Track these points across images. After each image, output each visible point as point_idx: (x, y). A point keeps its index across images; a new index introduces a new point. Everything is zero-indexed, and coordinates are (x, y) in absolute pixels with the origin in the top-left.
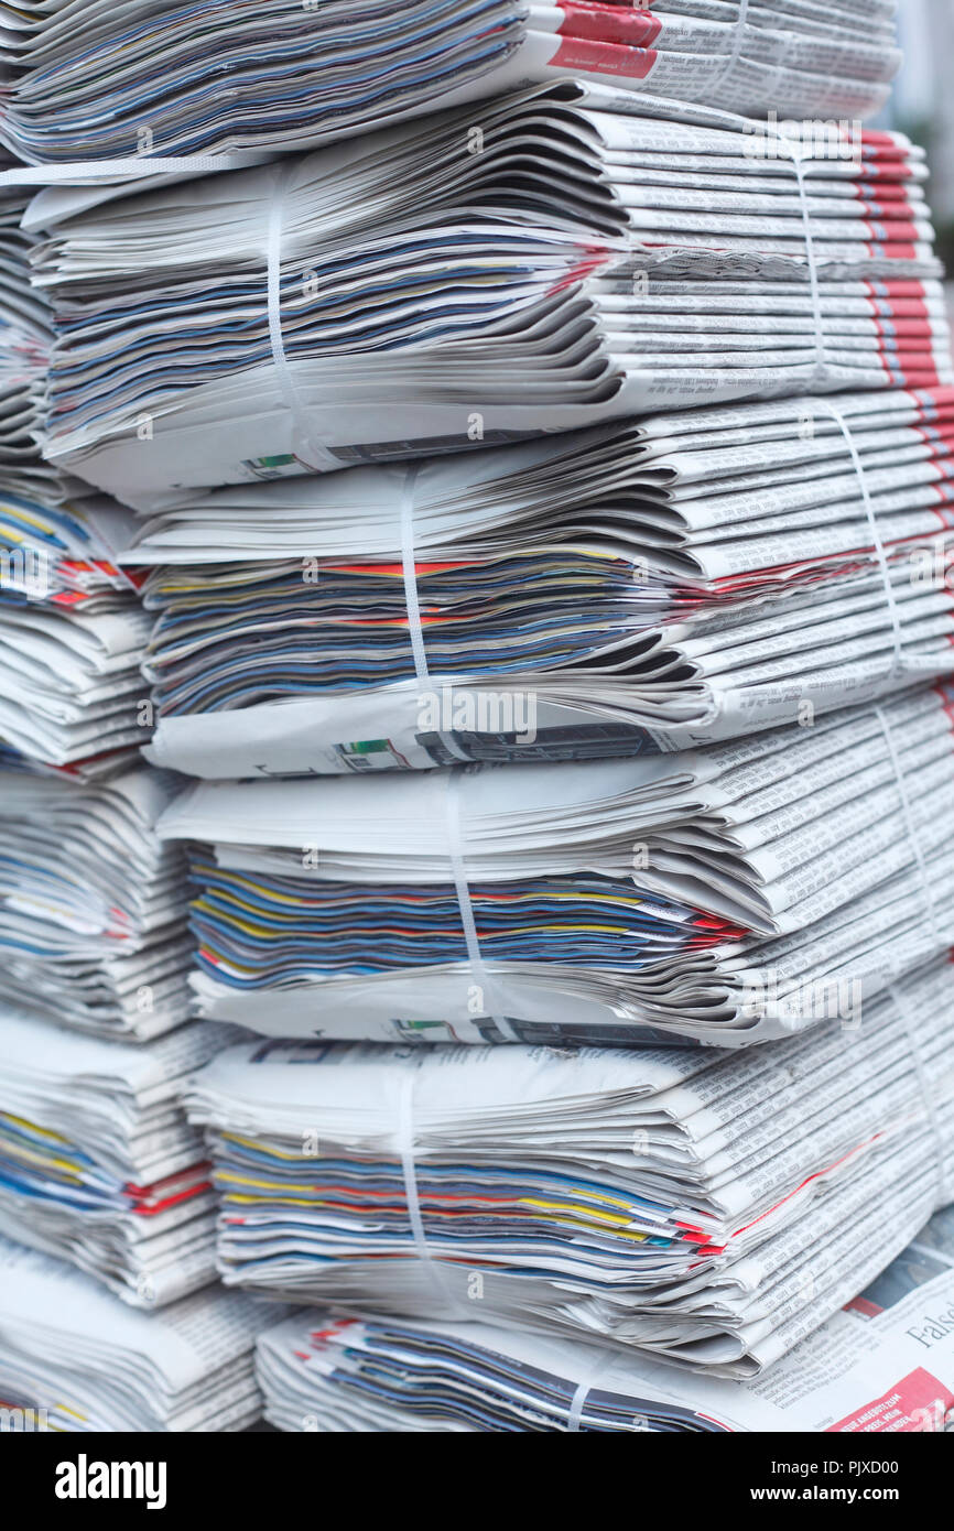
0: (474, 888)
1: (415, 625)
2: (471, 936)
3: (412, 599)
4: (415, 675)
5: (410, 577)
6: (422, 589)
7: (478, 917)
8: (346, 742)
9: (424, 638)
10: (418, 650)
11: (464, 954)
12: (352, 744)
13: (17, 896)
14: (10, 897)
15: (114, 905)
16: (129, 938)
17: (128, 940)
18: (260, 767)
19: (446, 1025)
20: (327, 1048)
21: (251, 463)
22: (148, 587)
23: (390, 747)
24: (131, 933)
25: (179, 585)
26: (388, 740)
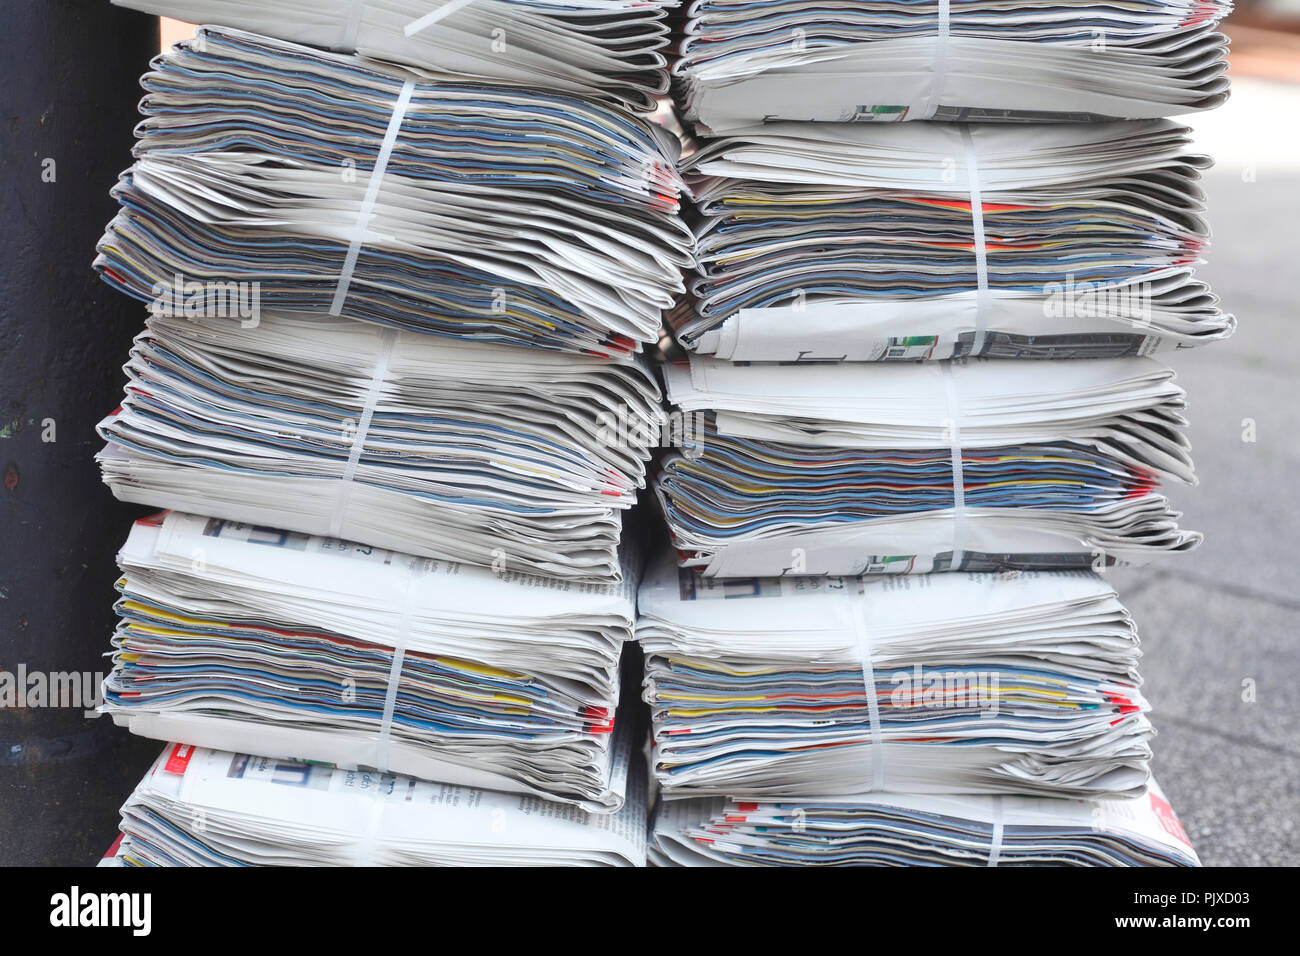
0: (967, 453)
1: (980, 250)
2: (959, 488)
3: (979, 230)
4: (976, 288)
5: (977, 213)
6: (987, 223)
7: (967, 474)
8: (900, 337)
9: (987, 260)
10: (982, 269)
11: (950, 503)
12: (905, 339)
13: (495, 460)
14: (489, 461)
15: (610, 467)
16: (623, 495)
17: (622, 497)
18: (802, 353)
19: (912, 558)
20: (755, 584)
21: (864, 107)
22: (708, 196)
23: (933, 342)
24: (624, 491)
25: (744, 198)
26: (937, 337)
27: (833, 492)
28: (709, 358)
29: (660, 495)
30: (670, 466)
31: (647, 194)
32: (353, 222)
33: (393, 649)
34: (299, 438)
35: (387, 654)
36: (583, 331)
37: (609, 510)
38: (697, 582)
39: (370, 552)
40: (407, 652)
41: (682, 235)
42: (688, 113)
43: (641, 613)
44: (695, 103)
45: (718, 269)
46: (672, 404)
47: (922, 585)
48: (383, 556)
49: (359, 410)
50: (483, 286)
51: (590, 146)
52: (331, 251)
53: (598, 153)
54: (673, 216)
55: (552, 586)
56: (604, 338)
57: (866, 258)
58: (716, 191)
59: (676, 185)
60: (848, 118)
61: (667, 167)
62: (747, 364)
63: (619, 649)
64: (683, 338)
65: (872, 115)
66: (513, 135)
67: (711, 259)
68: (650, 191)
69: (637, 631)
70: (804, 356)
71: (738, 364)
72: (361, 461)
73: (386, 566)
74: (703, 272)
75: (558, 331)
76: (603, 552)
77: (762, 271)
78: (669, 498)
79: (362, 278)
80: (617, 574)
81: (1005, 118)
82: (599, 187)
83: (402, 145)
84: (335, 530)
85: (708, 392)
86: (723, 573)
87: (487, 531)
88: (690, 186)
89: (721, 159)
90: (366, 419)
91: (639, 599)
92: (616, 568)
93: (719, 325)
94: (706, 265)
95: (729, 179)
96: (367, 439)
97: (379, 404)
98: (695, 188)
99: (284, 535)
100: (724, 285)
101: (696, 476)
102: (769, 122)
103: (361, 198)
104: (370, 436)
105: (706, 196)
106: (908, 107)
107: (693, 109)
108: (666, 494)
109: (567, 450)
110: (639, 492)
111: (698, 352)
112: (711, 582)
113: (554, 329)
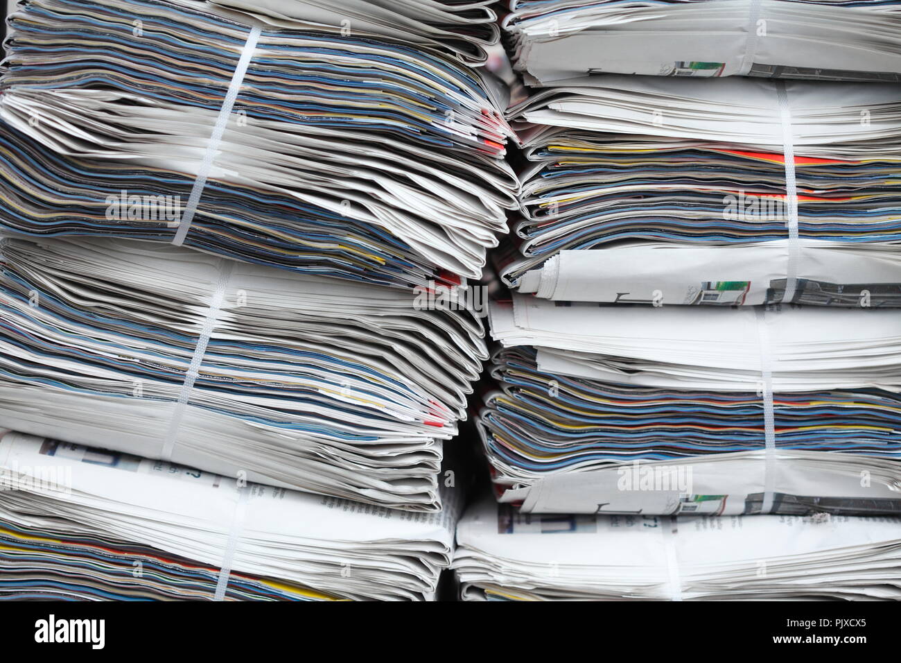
0: (778, 396)
2: (770, 431)
3: (791, 181)
4: (787, 237)
5: (790, 165)
6: (799, 175)
7: (778, 417)
8: (714, 282)
9: (798, 211)
11: (761, 444)
12: (719, 283)
13: (323, 388)
14: (318, 389)
15: (433, 399)
16: (445, 426)
17: (444, 428)
18: (620, 295)
19: (723, 498)
20: (572, 520)
21: (682, 64)
22: (534, 142)
23: (746, 287)
24: (446, 422)
25: (567, 145)
26: (750, 282)
27: (648, 431)
28: (531, 297)
29: (481, 429)
30: (491, 401)
31: (475, 139)
32: (199, 158)
33: (219, 569)
34: (138, 361)
35: (212, 573)
36: (411, 267)
37: (431, 440)
38: (515, 518)
39: (199, 476)
40: (233, 572)
41: (508, 179)
42: (517, 63)
43: (459, 543)
44: (523, 57)
45: (543, 212)
46: (494, 340)
47: (734, 526)
48: (211, 480)
49: (197, 336)
50: (319, 221)
51: (423, 93)
52: (176, 184)
53: (430, 99)
54: (500, 160)
55: (374, 513)
56: (431, 274)
57: (683, 205)
58: (540, 139)
59: (504, 131)
60: (668, 73)
61: (495, 114)
62: (567, 304)
63: (437, 575)
64: (507, 277)
65: (690, 70)
66: (351, 81)
67: (535, 202)
68: (479, 136)
69: (455, 560)
70: (621, 298)
71: (560, 304)
72: (196, 385)
73: (215, 489)
74: (527, 214)
75: (388, 265)
76: (424, 481)
77: (583, 215)
78: (489, 432)
79: (206, 211)
80: (436, 503)
81: (817, 76)
82: (431, 132)
83: (248, 87)
84: (167, 454)
85: (529, 330)
86: (538, 509)
87: (314, 456)
88: (516, 133)
89: (546, 108)
90: (202, 345)
91: (458, 531)
92: (436, 498)
93: (541, 265)
94: (530, 208)
95: (554, 127)
96: (202, 364)
97: (216, 331)
98: (522, 135)
99: (117, 456)
100: (547, 227)
101: (516, 411)
102: (593, 75)
103: (208, 135)
104: (205, 362)
105: (530, 143)
106: (724, 65)
107: (521, 61)
108: (486, 428)
109: (393, 381)
110: (460, 424)
111: (520, 291)
112: (530, 517)
113: (384, 264)
